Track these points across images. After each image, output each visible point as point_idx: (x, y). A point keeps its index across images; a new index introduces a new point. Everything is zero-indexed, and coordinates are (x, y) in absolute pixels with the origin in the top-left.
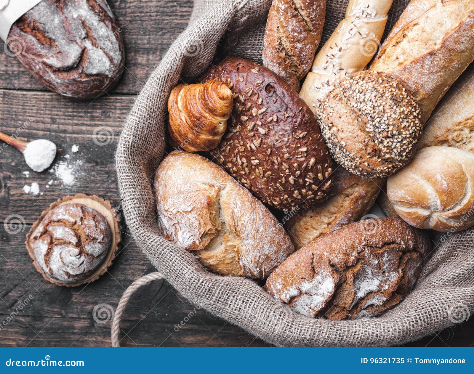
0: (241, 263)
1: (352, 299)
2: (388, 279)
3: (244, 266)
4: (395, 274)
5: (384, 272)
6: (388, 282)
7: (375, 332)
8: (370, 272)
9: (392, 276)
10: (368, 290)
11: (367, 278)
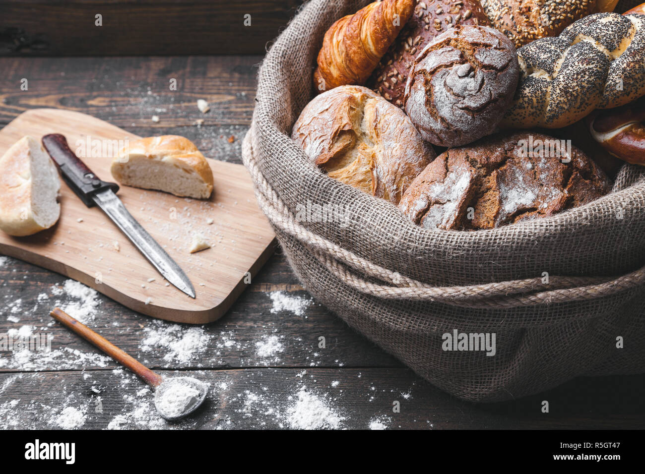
0: (375, 172)
1: (495, 211)
2: (547, 195)
3: (378, 178)
4: (558, 191)
5: (542, 185)
6: (547, 200)
7: (523, 230)
8: (521, 178)
9: (554, 193)
10: (519, 203)
11: (517, 187)
